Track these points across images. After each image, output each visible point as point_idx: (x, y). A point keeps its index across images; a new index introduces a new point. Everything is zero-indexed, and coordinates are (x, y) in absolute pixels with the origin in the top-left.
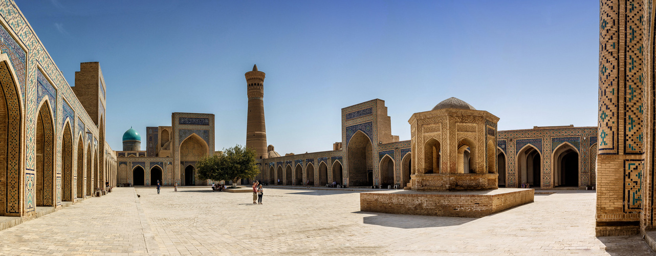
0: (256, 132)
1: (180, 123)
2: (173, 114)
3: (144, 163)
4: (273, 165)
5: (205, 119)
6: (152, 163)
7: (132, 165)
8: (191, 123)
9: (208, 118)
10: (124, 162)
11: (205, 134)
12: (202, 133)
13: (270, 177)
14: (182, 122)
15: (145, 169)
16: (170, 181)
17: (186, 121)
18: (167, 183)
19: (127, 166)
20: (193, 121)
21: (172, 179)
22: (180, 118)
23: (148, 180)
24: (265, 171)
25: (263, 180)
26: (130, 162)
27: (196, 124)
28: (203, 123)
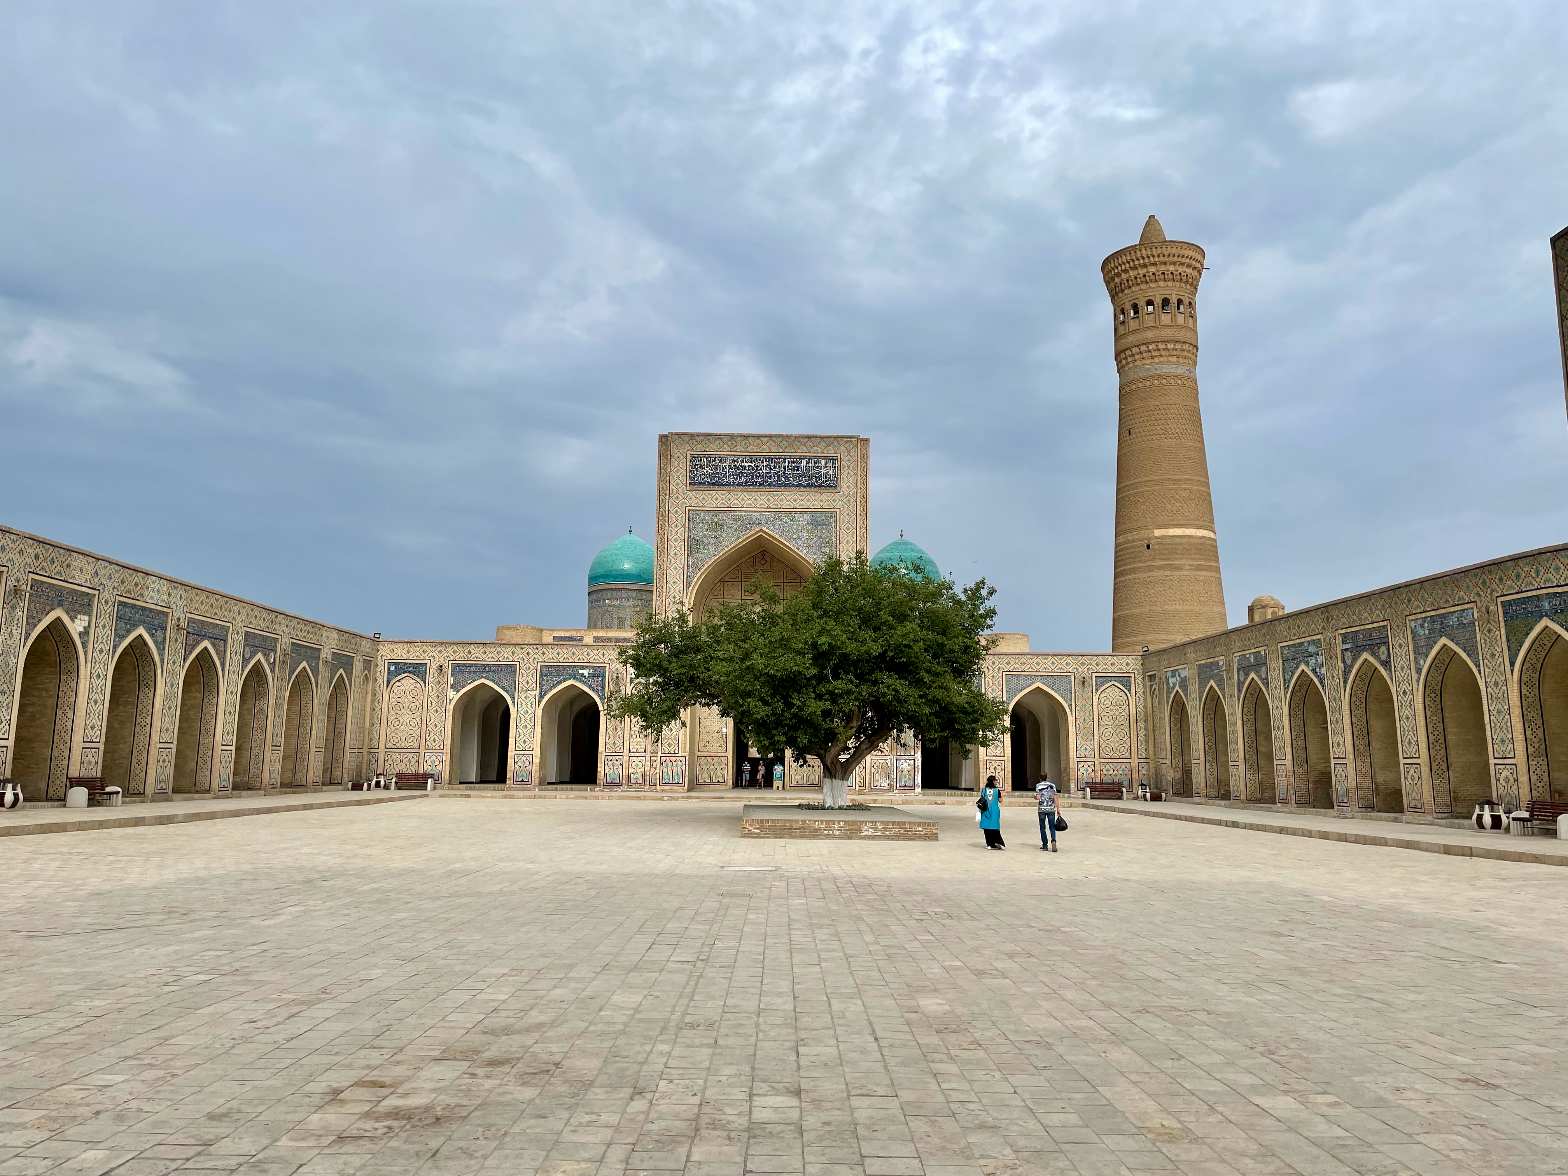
0: (1158, 533)
1: (695, 483)
2: (665, 440)
3: (511, 670)
4: (1184, 683)
5: (817, 460)
6: (549, 673)
7: (452, 682)
8: (746, 482)
9: (834, 459)
10: (410, 663)
11: (819, 534)
12: (800, 528)
13: (1177, 755)
14: (702, 477)
15: (514, 703)
16: (635, 763)
17: (726, 473)
18: (621, 776)
19: (423, 686)
20: (761, 469)
21: (648, 755)
22: (693, 456)
23: (524, 758)
24: (1150, 718)
25: (1140, 768)
26: (441, 666)
27: (774, 486)
28: (806, 480)
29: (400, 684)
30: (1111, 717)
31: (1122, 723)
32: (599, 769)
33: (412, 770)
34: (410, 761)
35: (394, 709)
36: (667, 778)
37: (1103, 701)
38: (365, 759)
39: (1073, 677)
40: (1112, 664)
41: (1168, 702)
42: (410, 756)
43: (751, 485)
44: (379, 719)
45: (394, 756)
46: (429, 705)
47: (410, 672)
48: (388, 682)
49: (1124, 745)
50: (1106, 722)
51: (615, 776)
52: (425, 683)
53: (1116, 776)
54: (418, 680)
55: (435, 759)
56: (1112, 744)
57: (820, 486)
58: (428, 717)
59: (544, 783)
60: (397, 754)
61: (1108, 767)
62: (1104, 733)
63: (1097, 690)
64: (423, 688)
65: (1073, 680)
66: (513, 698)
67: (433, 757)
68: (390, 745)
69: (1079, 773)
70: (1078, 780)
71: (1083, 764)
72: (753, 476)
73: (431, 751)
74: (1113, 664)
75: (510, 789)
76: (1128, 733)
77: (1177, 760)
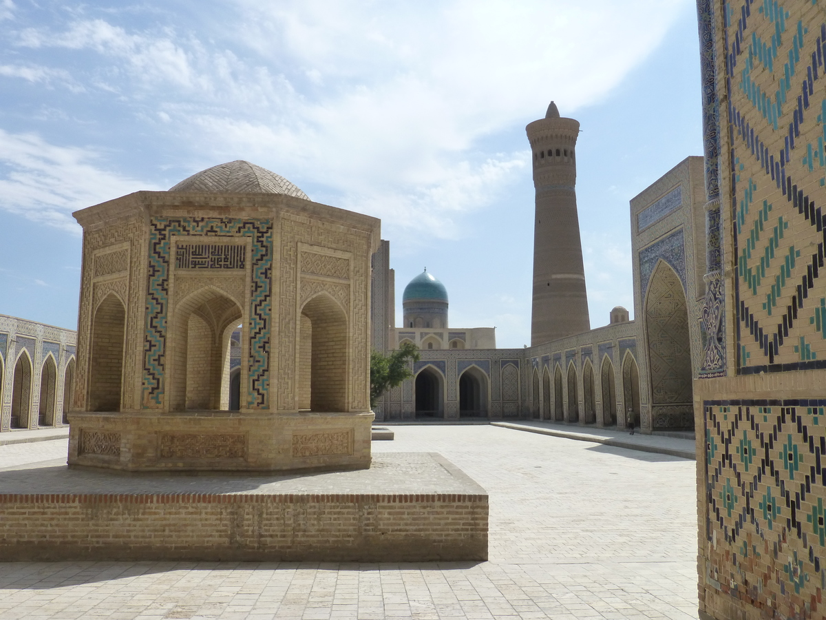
0: (554, 276)
24: (527, 381)
30: (508, 380)
31: (514, 383)
37: (505, 372)
41: (532, 373)
49: (515, 394)
50: (506, 383)
62: (505, 388)
63: (502, 367)
65: (490, 362)
71: (494, 403)
74: (510, 354)
76: (517, 388)
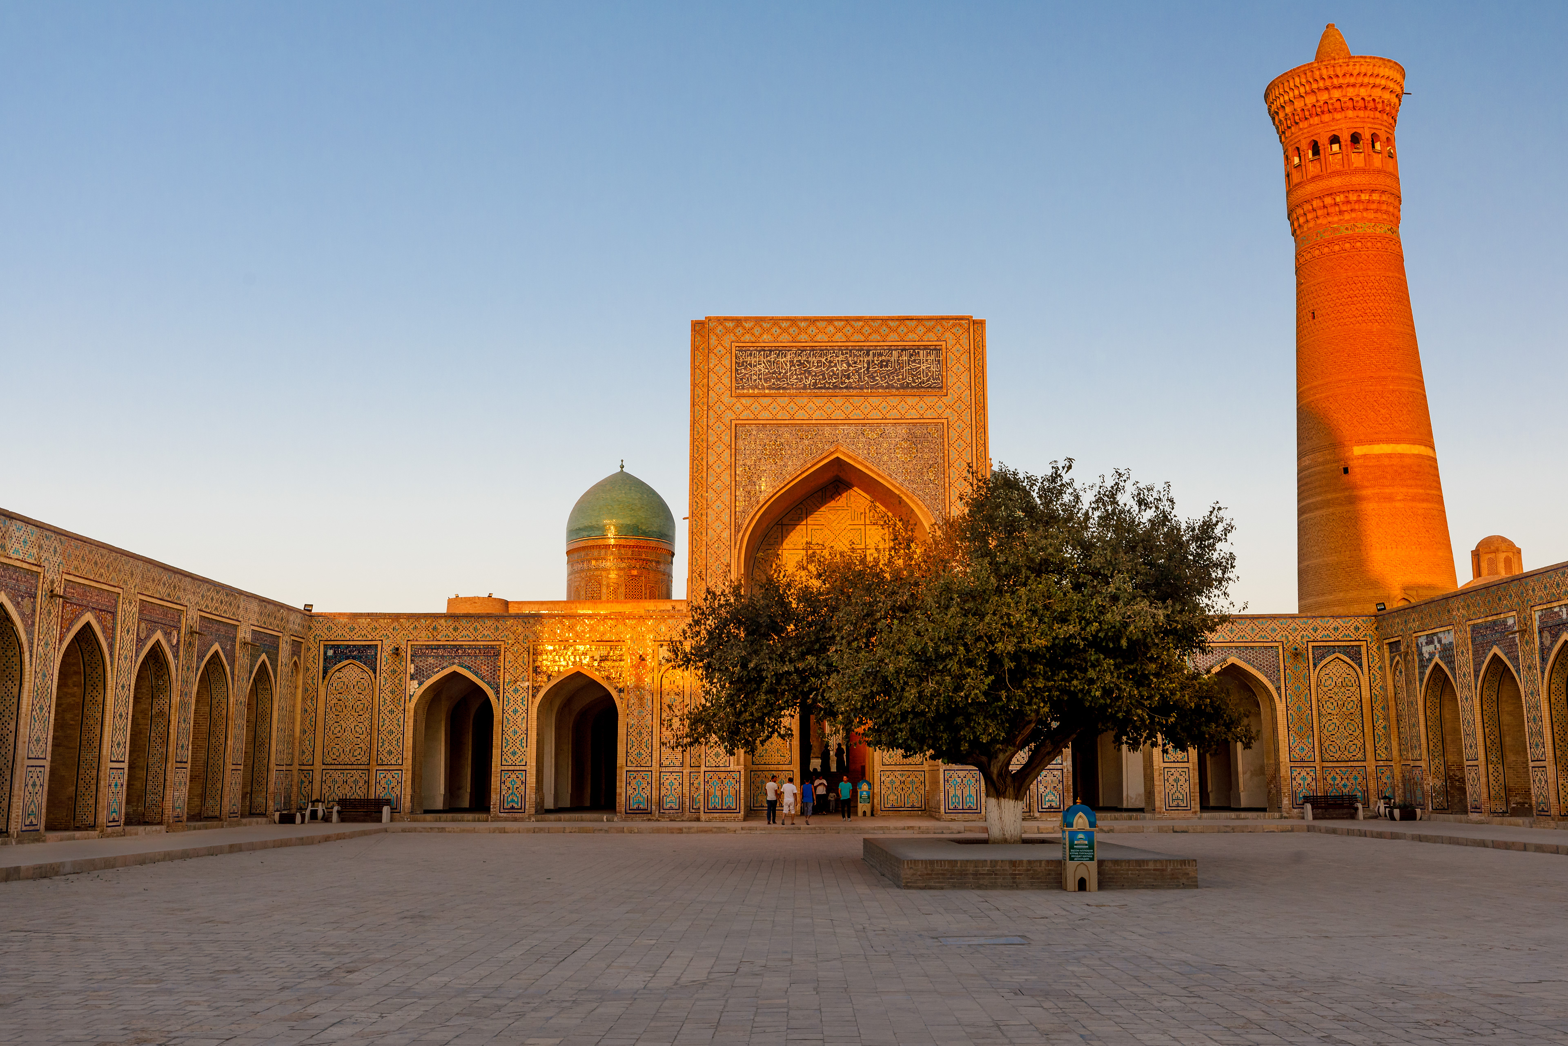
1: (743, 386)
2: (700, 328)
3: (492, 653)
4: (1447, 652)
5: (913, 351)
7: (412, 671)
8: (815, 384)
9: (937, 350)
10: (354, 646)
11: (919, 455)
12: (892, 447)
13: (1436, 754)
14: (754, 377)
15: (498, 698)
16: (669, 781)
17: (786, 373)
18: (649, 800)
19: (373, 676)
20: (835, 365)
21: (686, 771)
22: (740, 349)
23: (513, 776)
24: (1392, 703)
25: (1379, 775)
26: (397, 649)
27: (856, 388)
28: (898, 380)
29: (341, 675)
30: (1335, 704)
31: (1352, 711)
32: (618, 790)
33: (359, 793)
34: (356, 782)
35: (334, 709)
36: (715, 801)
37: (1323, 681)
38: (296, 779)
39: (1281, 648)
40: (1334, 629)
41: (1421, 680)
42: (356, 775)
43: (824, 388)
44: (313, 723)
45: (336, 775)
46: (382, 703)
47: (354, 658)
48: (325, 672)
49: (1356, 742)
50: (1329, 711)
51: (641, 799)
52: (375, 673)
53: (1345, 786)
54: (366, 668)
55: (391, 778)
56: (1338, 742)
57: (918, 387)
58: (381, 720)
59: (541, 810)
60: (339, 772)
61: (1333, 773)
62: (1327, 726)
63: (1315, 666)
64: (373, 680)
65: (1281, 651)
66: (497, 693)
67: (389, 776)
68: (329, 760)
69: (1294, 783)
70: (1294, 794)
71: (1298, 770)
72: (823, 375)
73: (386, 768)
74: (1336, 629)
75: (497, 819)
76: (1360, 725)
77: (1437, 761)
